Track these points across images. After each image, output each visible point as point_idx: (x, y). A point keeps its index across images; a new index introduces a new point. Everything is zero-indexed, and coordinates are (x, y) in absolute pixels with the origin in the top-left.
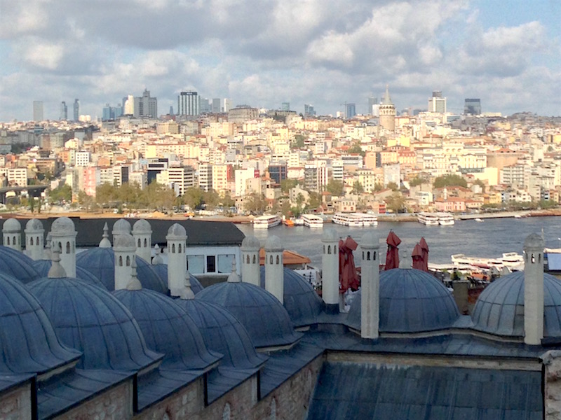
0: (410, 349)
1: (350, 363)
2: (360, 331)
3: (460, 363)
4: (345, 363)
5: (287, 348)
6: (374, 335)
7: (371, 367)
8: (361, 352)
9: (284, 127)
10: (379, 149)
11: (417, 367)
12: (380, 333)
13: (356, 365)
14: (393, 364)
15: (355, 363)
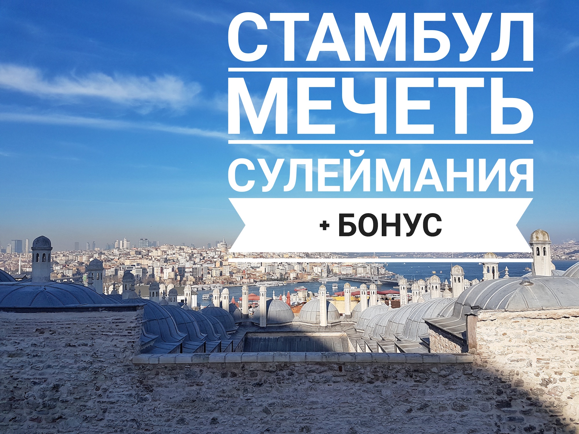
0: (279, 330)
1: (256, 337)
2: (259, 324)
3: (297, 335)
4: (254, 337)
5: (234, 332)
6: (265, 326)
7: (264, 338)
8: (260, 332)
9: (183, 252)
10: (221, 260)
11: (282, 337)
12: (267, 324)
13: (258, 338)
14: (273, 336)
15: (258, 337)
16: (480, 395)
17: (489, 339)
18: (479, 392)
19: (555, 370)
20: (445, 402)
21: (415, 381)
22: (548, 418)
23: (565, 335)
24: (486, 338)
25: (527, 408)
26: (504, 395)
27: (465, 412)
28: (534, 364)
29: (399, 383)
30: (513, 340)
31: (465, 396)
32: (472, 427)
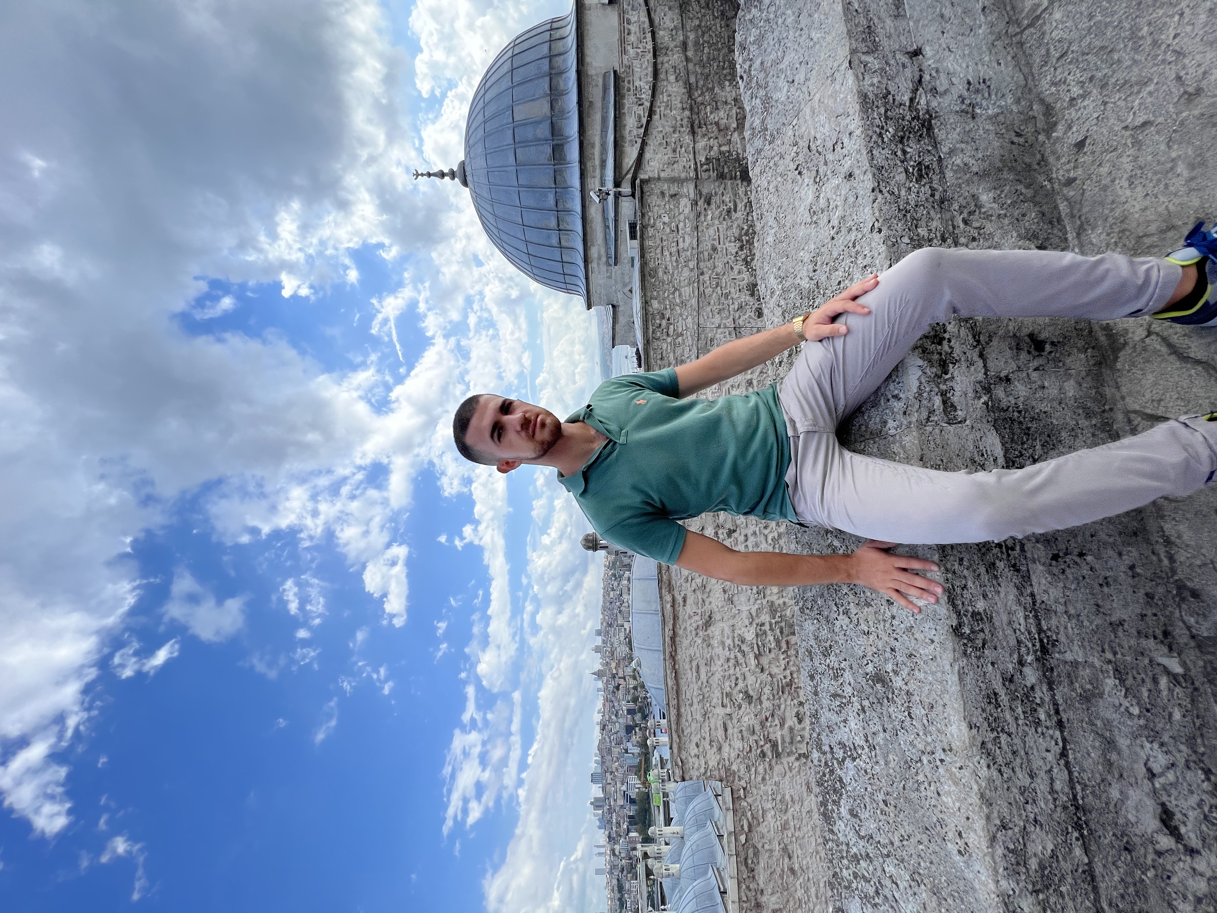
16: (767, 778)
17: (703, 766)
18: (764, 779)
19: (733, 685)
20: (779, 823)
21: (758, 863)
22: (786, 696)
23: (695, 674)
24: (702, 770)
25: (777, 722)
26: (765, 748)
27: (788, 797)
28: (728, 710)
29: (762, 885)
30: (703, 735)
31: (770, 798)
32: (804, 788)
